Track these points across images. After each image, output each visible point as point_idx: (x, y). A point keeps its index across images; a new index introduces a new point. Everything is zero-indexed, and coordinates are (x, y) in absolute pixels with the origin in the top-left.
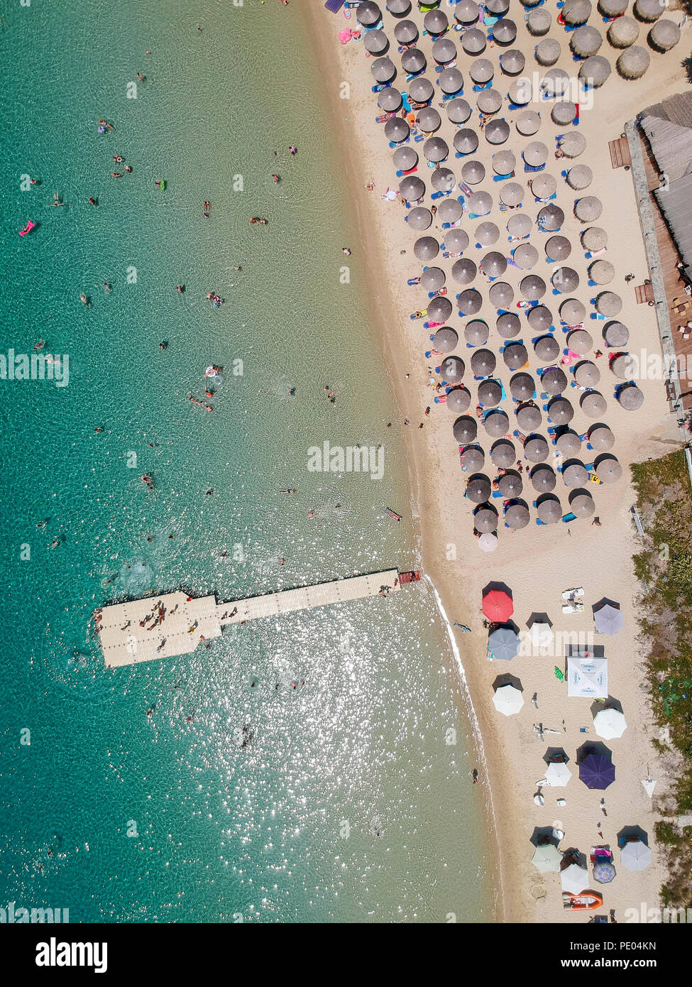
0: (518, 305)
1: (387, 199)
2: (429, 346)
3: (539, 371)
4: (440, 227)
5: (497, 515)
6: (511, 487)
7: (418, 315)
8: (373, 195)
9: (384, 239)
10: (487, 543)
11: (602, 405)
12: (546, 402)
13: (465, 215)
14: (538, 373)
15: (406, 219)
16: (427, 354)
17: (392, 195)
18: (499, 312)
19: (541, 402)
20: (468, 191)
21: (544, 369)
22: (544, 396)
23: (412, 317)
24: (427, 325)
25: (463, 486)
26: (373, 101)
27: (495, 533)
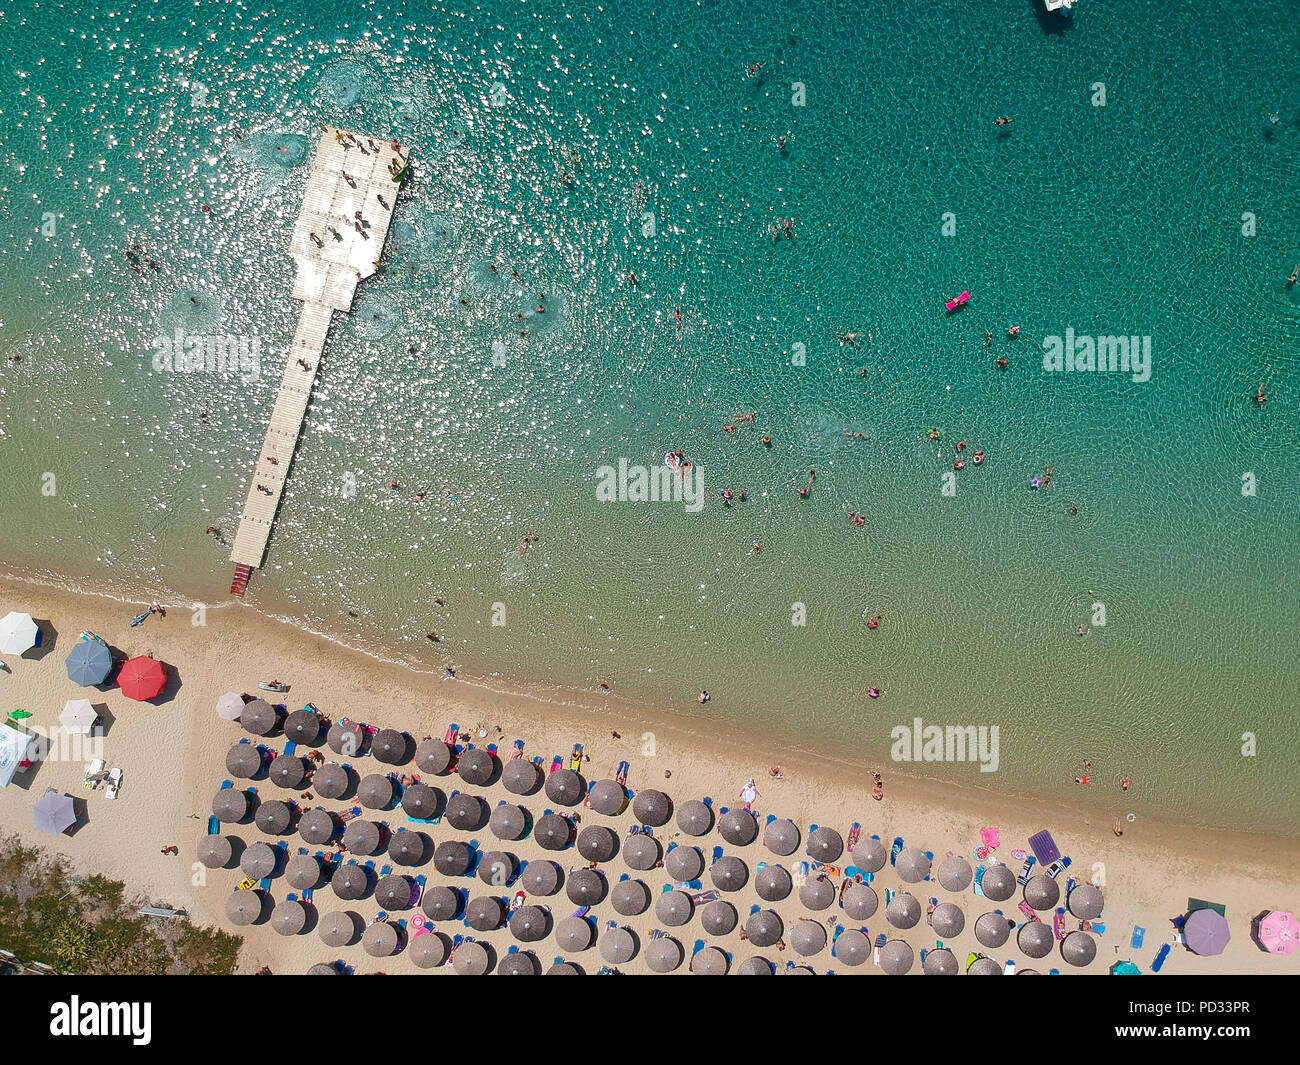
0: (521, 894)
1: (747, 788)
2: (531, 752)
3: (422, 879)
4: (675, 840)
5: (263, 735)
6: (285, 772)
7: (577, 757)
8: (762, 773)
9: (698, 757)
10: (229, 705)
11: (332, 940)
12: (378, 870)
13: (672, 881)
14: (421, 877)
15: (708, 802)
16: (520, 744)
17: (749, 796)
18: (525, 863)
19: (382, 861)
20: (701, 899)
21: (421, 887)
22: (387, 870)
23: (577, 747)
24: (558, 760)
25: (323, 708)
26: (885, 832)
27: (238, 720)
